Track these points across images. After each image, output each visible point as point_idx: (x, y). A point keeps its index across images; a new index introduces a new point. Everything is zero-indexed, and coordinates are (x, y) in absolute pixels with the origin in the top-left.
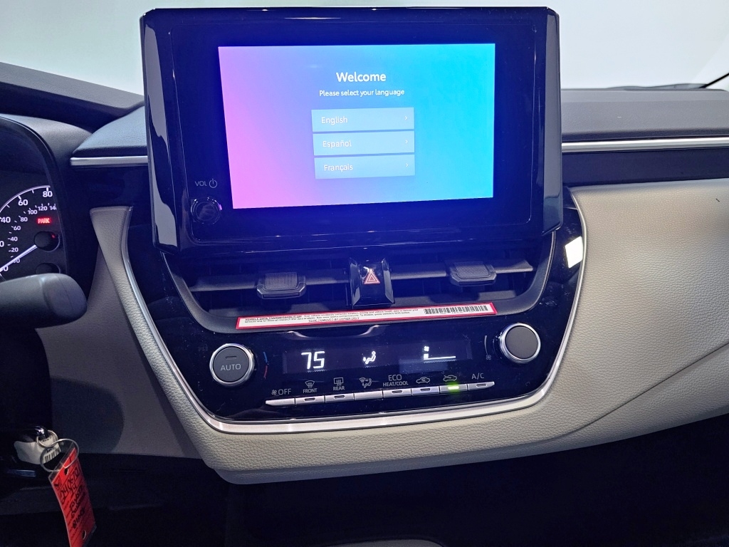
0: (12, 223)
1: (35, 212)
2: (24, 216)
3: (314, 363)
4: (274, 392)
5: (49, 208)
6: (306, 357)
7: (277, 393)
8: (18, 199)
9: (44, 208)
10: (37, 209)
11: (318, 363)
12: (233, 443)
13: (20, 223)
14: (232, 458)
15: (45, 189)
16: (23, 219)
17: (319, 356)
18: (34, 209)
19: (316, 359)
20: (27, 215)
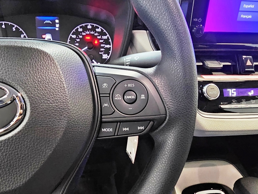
0: (76, 38)
1: (84, 34)
2: (80, 35)
3: (232, 94)
4: (222, 103)
5: (90, 33)
6: (229, 91)
7: (223, 103)
8: (78, 28)
9: (88, 33)
10: (86, 33)
11: (233, 94)
12: (209, 121)
13: (79, 38)
14: (208, 126)
15: (88, 25)
16: (81, 37)
17: (234, 91)
18: (84, 32)
19: (233, 92)
20: (82, 35)
